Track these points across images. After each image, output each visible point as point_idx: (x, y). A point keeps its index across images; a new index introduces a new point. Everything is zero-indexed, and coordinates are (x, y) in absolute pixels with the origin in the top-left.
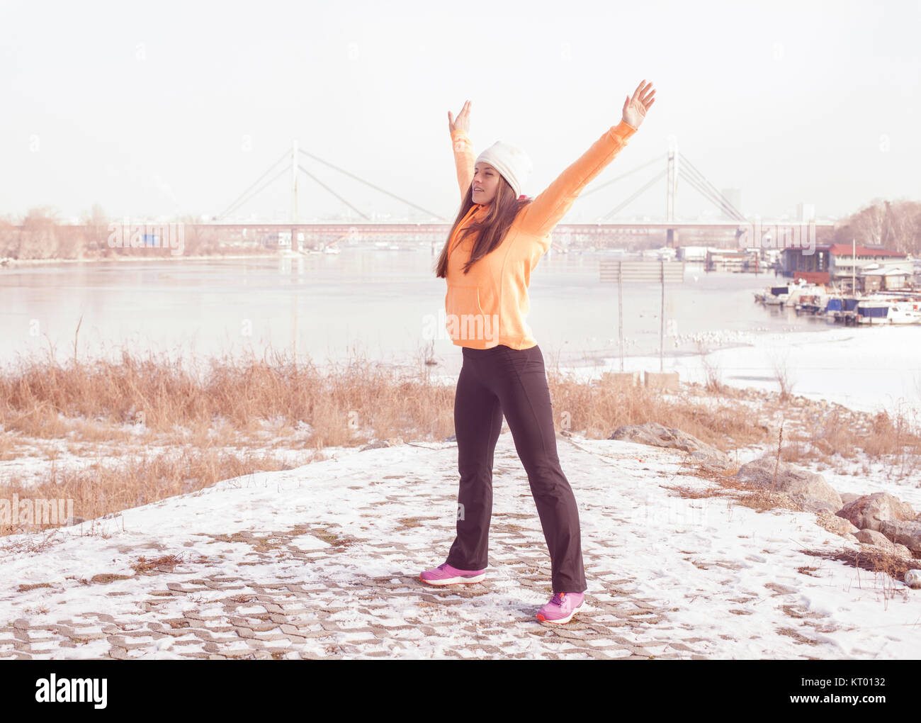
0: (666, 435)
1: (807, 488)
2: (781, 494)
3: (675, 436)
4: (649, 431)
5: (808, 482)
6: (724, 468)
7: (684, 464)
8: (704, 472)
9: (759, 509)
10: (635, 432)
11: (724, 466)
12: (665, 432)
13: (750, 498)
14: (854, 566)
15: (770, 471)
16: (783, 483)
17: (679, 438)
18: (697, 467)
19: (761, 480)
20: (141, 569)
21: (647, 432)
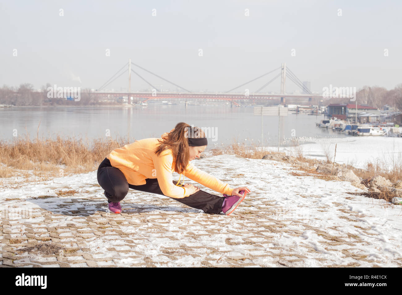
0: (285, 158)
1: (345, 175)
2: (335, 176)
3: (289, 159)
4: (278, 156)
5: (346, 173)
6: (310, 168)
7: (294, 167)
8: (301, 169)
9: (326, 180)
10: (272, 157)
11: (310, 167)
12: (284, 157)
13: (322, 177)
14: (370, 197)
15: (330, 169)
16: (335, 173)
17: (290, 159)
18: (298, 167)
19: (326, 172)
20: (60, 194)
21: (277, 157)
